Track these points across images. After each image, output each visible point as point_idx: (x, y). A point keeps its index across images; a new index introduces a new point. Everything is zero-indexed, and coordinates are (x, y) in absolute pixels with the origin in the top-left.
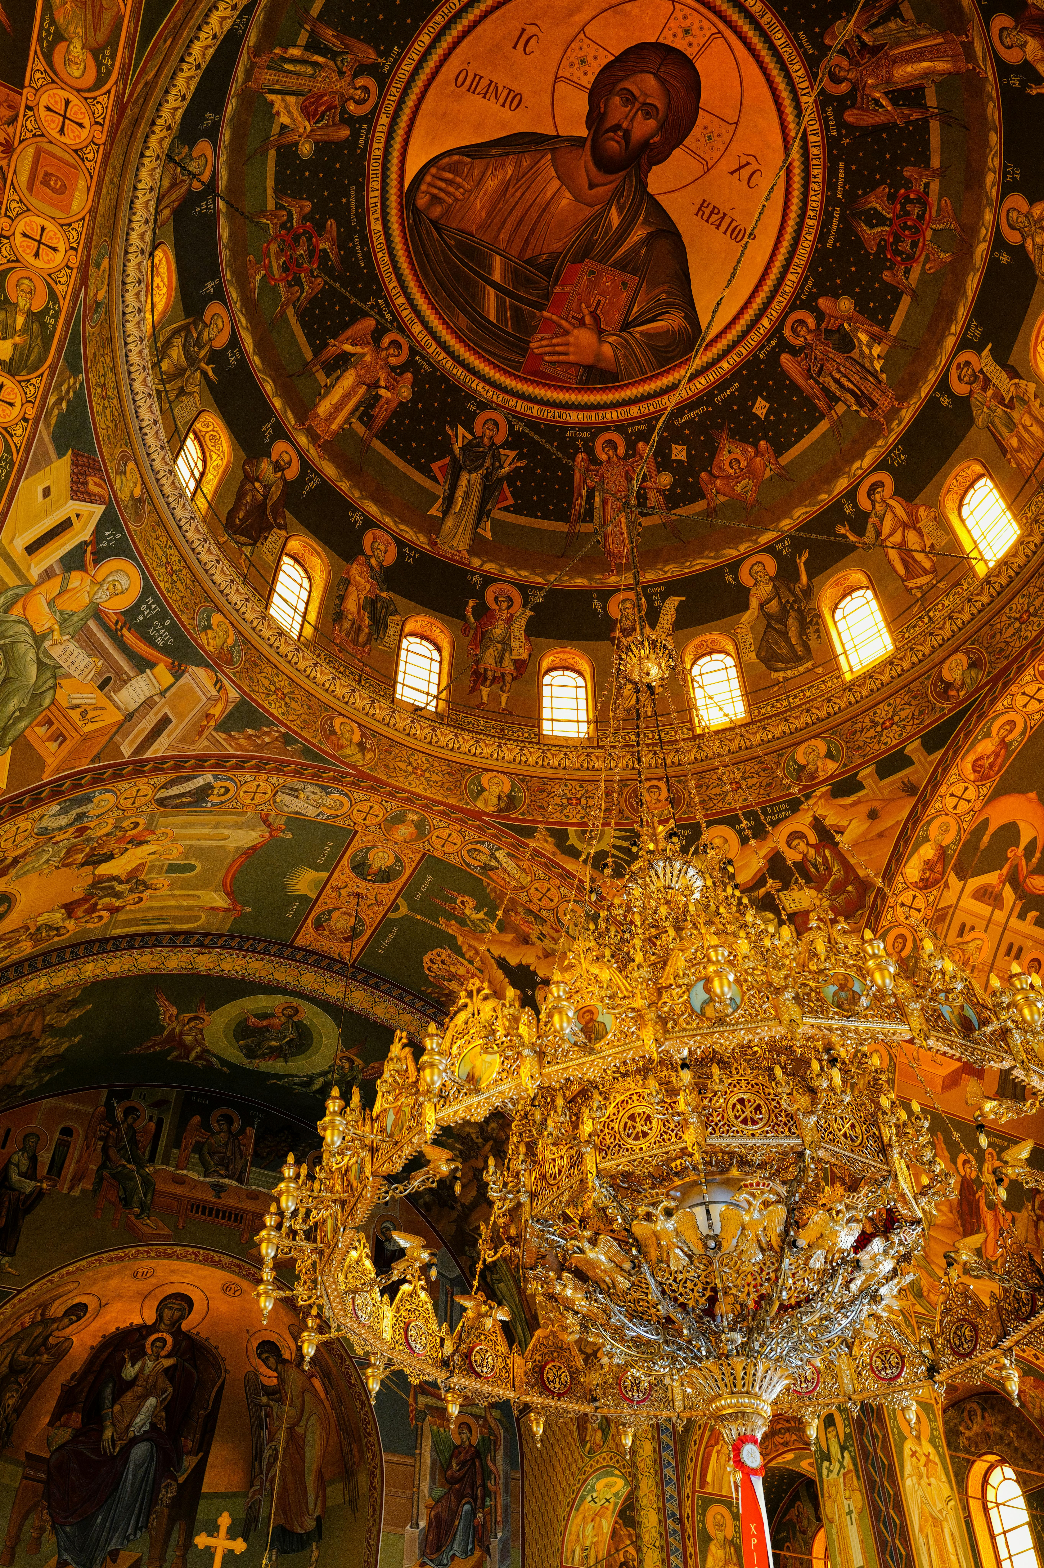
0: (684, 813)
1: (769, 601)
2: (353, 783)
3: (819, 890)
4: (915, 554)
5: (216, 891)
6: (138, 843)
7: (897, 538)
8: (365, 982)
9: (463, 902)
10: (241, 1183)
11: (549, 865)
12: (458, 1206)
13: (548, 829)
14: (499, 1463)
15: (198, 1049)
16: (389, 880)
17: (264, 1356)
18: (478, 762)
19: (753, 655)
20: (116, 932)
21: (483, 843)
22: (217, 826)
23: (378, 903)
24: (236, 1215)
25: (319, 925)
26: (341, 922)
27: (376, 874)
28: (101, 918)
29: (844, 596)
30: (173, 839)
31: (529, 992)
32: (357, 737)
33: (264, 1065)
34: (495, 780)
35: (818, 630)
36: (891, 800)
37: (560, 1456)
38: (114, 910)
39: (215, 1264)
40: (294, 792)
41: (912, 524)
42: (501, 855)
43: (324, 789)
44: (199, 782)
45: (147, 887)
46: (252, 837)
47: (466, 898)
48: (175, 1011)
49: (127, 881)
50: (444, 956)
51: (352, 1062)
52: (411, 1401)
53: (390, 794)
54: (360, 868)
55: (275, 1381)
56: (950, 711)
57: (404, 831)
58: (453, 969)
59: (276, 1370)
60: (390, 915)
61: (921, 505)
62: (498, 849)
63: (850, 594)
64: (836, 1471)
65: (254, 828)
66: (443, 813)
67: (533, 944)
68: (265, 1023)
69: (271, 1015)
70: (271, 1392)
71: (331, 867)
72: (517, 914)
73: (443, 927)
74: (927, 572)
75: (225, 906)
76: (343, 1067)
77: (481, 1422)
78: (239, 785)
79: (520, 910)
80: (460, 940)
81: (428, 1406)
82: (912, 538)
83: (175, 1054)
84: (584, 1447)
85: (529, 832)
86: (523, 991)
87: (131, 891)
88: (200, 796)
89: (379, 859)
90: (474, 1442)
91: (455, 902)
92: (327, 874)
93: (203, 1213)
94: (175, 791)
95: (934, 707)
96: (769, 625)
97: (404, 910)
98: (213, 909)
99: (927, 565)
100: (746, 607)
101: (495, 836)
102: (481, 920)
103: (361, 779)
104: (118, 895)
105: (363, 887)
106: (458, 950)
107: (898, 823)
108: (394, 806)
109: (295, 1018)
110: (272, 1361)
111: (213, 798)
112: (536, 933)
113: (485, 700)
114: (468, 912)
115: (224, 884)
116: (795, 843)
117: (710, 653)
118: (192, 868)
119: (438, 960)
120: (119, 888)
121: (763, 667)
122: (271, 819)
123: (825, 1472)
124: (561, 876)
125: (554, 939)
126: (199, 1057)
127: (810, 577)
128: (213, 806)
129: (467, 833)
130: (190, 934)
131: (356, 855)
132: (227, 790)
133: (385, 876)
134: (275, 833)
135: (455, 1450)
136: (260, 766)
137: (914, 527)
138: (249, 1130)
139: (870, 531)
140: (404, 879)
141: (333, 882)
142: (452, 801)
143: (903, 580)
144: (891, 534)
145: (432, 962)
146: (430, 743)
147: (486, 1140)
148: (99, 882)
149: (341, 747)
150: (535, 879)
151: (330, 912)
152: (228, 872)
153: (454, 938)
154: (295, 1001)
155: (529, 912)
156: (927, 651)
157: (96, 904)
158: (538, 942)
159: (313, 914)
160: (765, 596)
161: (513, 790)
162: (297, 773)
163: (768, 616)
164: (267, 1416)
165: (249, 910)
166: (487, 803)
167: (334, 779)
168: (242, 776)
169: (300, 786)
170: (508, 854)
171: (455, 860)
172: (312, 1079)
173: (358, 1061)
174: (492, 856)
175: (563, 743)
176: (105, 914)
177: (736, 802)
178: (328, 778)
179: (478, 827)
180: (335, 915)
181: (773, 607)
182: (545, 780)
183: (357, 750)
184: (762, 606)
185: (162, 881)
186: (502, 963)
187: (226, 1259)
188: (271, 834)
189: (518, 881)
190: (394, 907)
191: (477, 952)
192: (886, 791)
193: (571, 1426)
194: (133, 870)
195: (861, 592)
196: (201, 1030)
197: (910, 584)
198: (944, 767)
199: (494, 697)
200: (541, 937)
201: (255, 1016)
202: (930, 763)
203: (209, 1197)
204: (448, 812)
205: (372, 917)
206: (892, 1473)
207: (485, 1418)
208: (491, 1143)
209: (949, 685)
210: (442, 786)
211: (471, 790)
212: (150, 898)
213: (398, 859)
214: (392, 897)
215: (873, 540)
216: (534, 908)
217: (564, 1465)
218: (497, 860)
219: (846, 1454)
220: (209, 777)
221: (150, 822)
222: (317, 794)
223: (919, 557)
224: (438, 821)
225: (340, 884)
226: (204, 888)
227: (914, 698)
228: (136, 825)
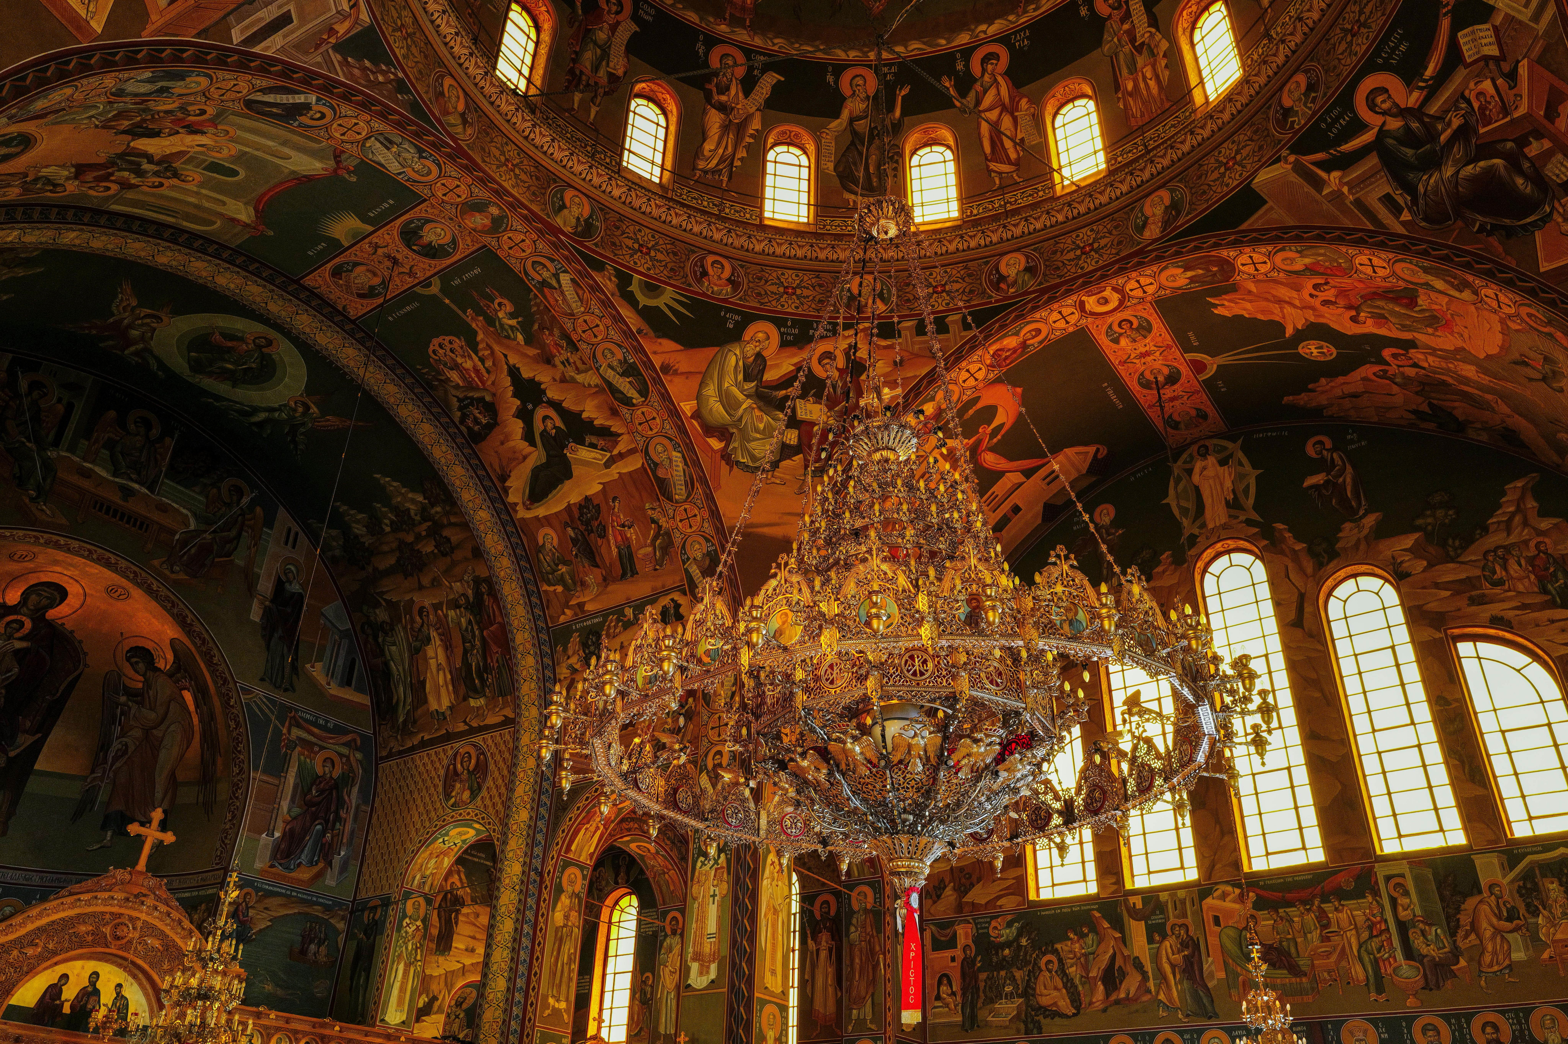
0: (740, 299)
1: (860, 118)
2: (449, 156)
3: (830, 408)
4: (1004, 138)
5: (245, 204)
6: (193, 130)
7: (993, 115)
8: (361, 342)
9: (500, 304)
10: (152, 492)
11: (606, 304)
12: (370, 569)
13: (615, 269)
14: (353, 796)
15: (141, 346)
16: (434, 257)
17: (134, 660)
18: (565, 174)
19: (831, 166)
20: (115, 207)
21: (552, 260)
22: (285, 143)
23: (411, 274)
24: (142, 524)
25: (337, 273)
26: (361, 277)
27: (424, 247)
28: (108, 189)
29: (925, 145)
30: (232, 140)
31: (530, 407)
32: (461, 107)
33: (207, 382)
34: (577, 200)
35: (895, 169)
36: (917, 356)
37: (419, 802)
38: (125, 185)
39: (108, 565)
40: (388, 143)
41: (1011, 109)
42: (565, 279)
43: (420, 151)
44: (300, 99)
45: (176, 175)
46: (315, 166)
47: (505, 302)
48: (134, 303)
49: (158, 163)
50: (455, 346)
51: (307, 408)
52: (285, 731)
53: (481, 180)
54: (410, 235)
55: (140, 685)
56: (996, 301)
57: (479, 220)
58: (459, 360)
59: (144, 675)
60: (418, 289)
61: (1025, 96)
62: (565, 272)
63: (931, 145)
64: (709, 866)
65: (321, 159)
66: (525, 217)
67: (554, 366)
68: (230, 344)
69: (241, 339)
70: (132, 694)
71: (379, 223)
72: (552, 334)
73: (469, 320)
74: (1010, 162)
75: (248, 221)
76: (295, 410)
77: (344, 760)
78: (337, 116)
79: (556, 332)
80: (480, 336)
81: (299, 739)
82: (1007, 123)
83: (111, 343)
84: (447, 800)
85: (599, 267)
86: (524, 403)
87: (156, 174)
88: (293, 112)
89: (434, 235)
90: (335, 775)
91: (493, 302)
92: (371, 229)
93: (107, 513)
94: (270, 98)
95: (984, 292)
96: (853, 143)
97: (435, 289)
98: (233, 220)
99: (1013, 156)
100: (837, 116)
101: (567, 258)
102: (511, 327)
103: (458, 154)
104: (139, 173)
105: (403, 253)
106: (473, 344)
107: (915, 377)
108: (481, 193)
109: (265, 350)
110: (141, 666)
111: (305, 120)
112: (563, 358)
113: (576, 106)
114: (501, 315)
115: (259, 201)
116: (825, 361)
117: (789, 144)
118: (235, 173)
119: (448, 347)
120: (146, 166)
121: (836, 182)
122: (343, 157)
123: (699, 864)
124: (614, 317)
125: (577, 369)
126: (137, 353)
127: (904, 113)
128: (299, 126)
129: (540, 245)
130: (194, 235)
131: (412, 222)
132: (323, 116)
133: (432, 252)
134: (340, 172)
135: (317, 779)
136: (366, 104)
137: (1012, 114)
138: (168, 440)
139: (972, 95)
140: (449, 262)
141: (374, 239)
142: (535, 208)
143: (986, 158)
144: (989, 109)
145: (441, 346)
146: (526, 138)
147: (424, 520)
148: (129, 154)
149: (446, 113)
150: (588, 312)
151: (356, 264)
152: (269, 190)
153: (475, 333)
154: (273, 334)
155: (566, 336)
156: (995, 239)
157: (112, 174)
158: (561, 367)
159: (337, 260)
160: (857, 113)
161: (591, 216)
162: (400, 125)
163: (854, 133)
164: (122, 714)
165: (271, 233)
166: (566, 221)
167: (433, 145)
168: (345, 109)
169: (398, 140)
170: (572, 280)
171: (516, 267)
172: (255, 410)
173: (314, 409)
174: (556, 276)
175: (637, 181)
176: (114, 187)
177: (790, 306)
178: (428, 142)
179: (553, 244)
180: (360, 269)
181: (862, 126)
182: (622, 218)
183: (459, 121)
184: (852, 120)
185: (195, 175)
186: (514, 372)
187: (123, 564)
188: (335, 171)
189: (569, 307)
190: (426, 283)
191: (493, 353)
192: (917, 347)
193: (437, 781)
194: (172, 154)
195: (941, 149)
196: (154, 329)
197: (993, 166)
198: (972, 345)
199: (585, 106)
200: (566, 363)
201: (221, 334)
202: (962, 338)
203: (116, 498)
204: (531, 218)
205: (399, 285)
206: (755, 875)
207: (348, 757)
208: (429, 524)
209: (1002, 278)
210: (528, 188)
211: (553, 203)
212: (172, 187)
213: (454, 241)
214: (428, 274)
215: (971, 106)
216: (574, 337)
217: (421, 809)
218: (559, 281)
219: (723, 855)
220: (313, 99)
221: (219, 115)
222: (410, 153)
223: (1008, 144)
224: (517, 224)
225: (380, 242)
226: (236, 197)
227: (970, 275)
228: (203, 112)
